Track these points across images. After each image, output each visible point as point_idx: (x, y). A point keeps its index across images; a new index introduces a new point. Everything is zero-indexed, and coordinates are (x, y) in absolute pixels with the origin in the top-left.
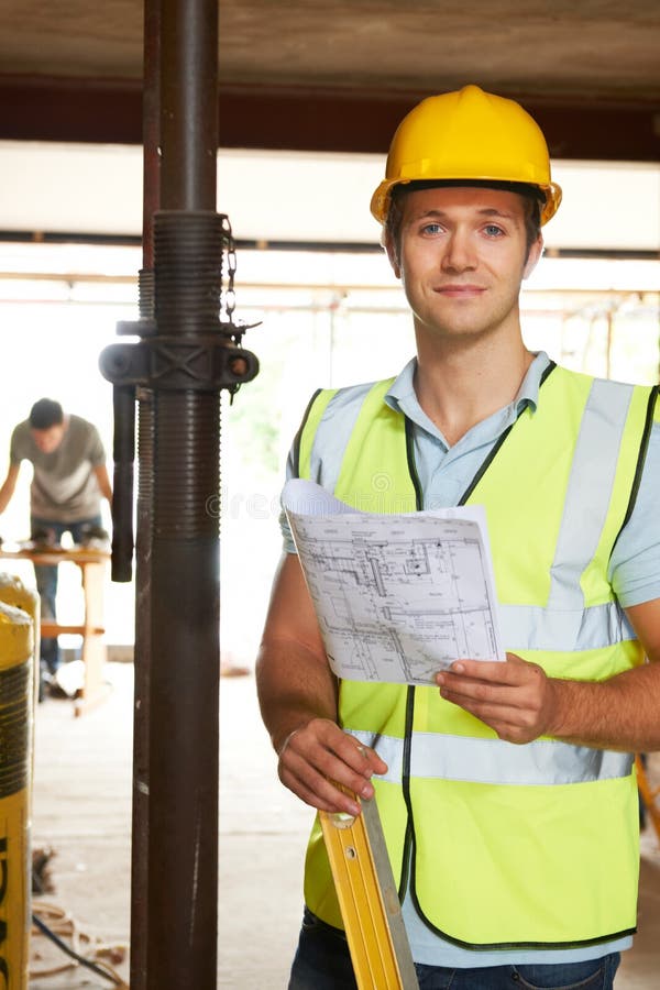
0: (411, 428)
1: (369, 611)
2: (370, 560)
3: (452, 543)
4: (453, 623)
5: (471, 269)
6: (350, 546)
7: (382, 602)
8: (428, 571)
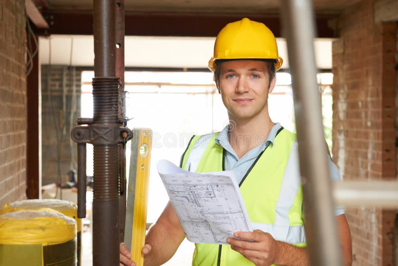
0: (225, 152)
1: (195, 213)
2: (192, 192)
3: (222, 185)
4: (228, 217)
5: (247, 92)
6: (183, 186)
7: (199, 209)
8: (215, 197)
